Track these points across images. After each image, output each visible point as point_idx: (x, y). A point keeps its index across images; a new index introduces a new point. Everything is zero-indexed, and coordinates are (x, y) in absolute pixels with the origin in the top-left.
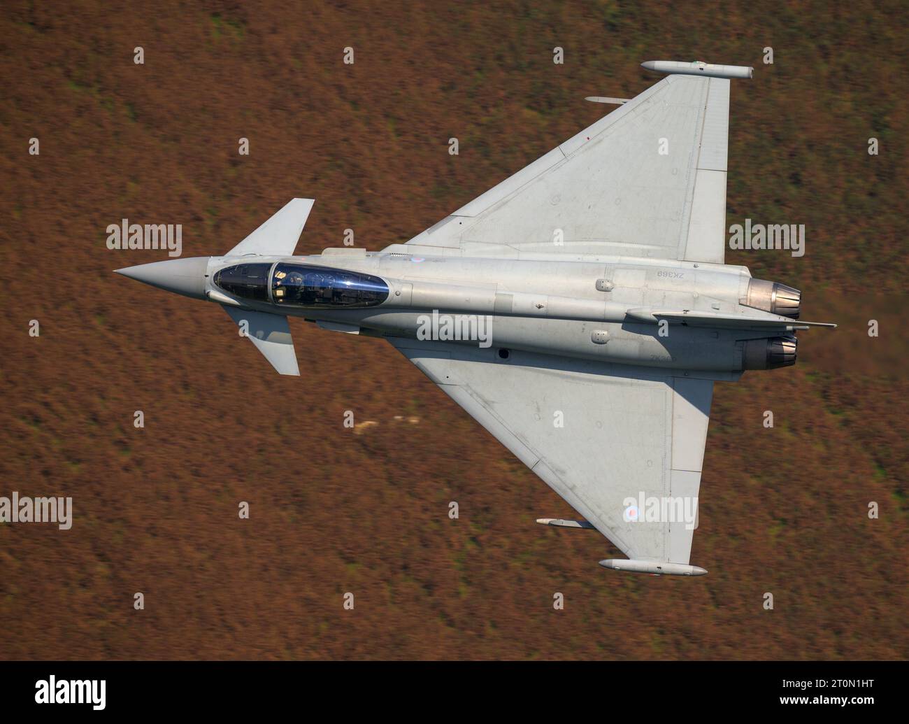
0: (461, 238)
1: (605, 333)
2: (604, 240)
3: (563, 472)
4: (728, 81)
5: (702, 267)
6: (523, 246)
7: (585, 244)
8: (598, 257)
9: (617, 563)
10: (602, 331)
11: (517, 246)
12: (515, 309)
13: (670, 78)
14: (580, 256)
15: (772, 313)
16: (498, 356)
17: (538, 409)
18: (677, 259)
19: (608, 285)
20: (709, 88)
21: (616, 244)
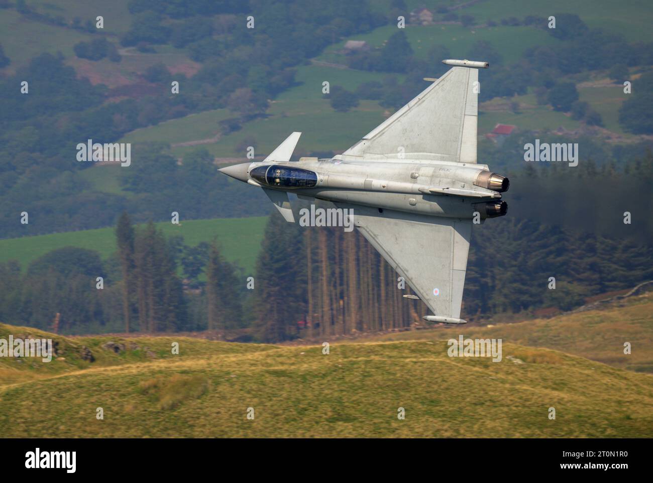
0: (364, 151)
1: (414, 200)
2: (423, 152)
3: (407, 271)
4: (477, 70)
5: (467, 165)
6: (390, 155)
7: (416, 154)
8: (421, 160)
9: (430, 317)
10: (413, 199)
11: (386, 155)
12: (373, 188)
13: (454, 68)
14: (413, 160)
15: (488, 188)
16: (378, 212)
17: (396, 239)
18: (456, 161)
19: (417, 175)
20: (469, 73)
21: (429, 154)
